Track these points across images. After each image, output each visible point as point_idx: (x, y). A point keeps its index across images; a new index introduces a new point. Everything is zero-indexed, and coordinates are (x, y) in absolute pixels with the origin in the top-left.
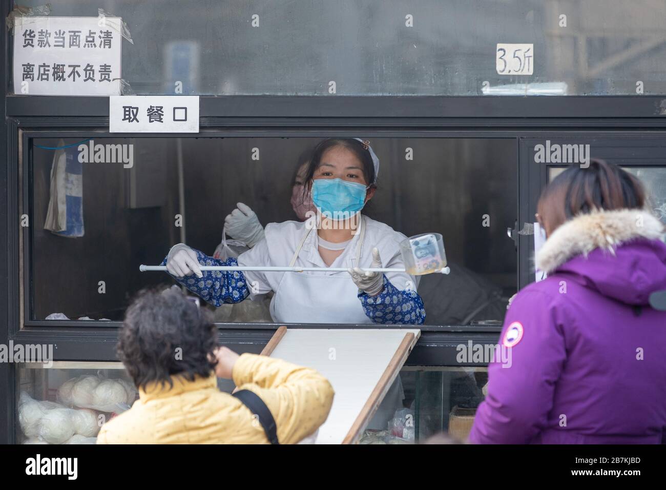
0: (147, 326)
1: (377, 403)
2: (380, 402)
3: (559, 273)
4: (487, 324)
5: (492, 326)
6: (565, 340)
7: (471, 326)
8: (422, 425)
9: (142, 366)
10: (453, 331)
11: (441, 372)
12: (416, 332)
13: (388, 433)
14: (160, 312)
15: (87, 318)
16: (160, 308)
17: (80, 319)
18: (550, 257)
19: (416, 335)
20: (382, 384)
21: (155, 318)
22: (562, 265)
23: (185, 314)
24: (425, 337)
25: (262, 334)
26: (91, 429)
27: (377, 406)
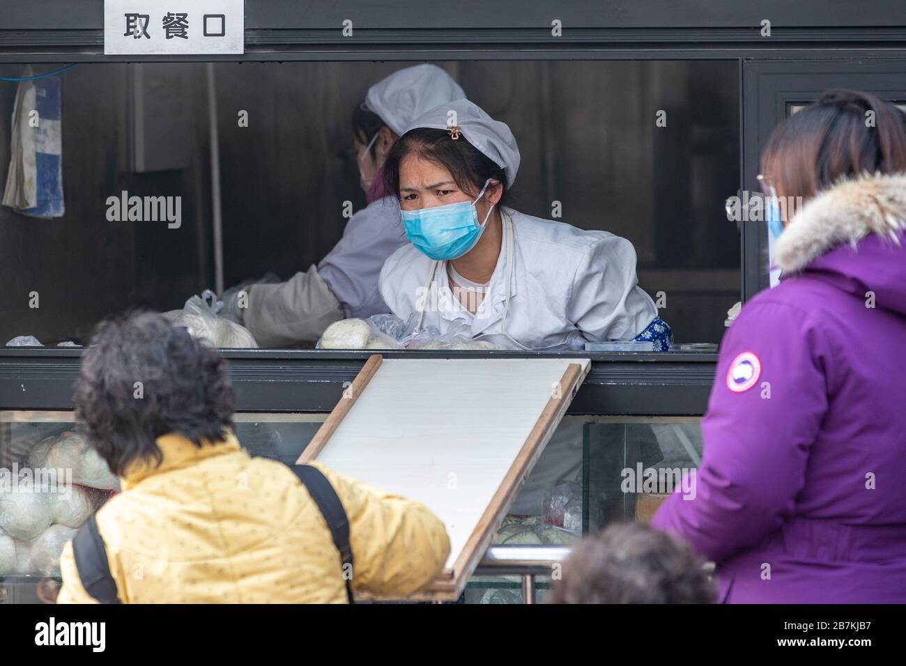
0: (115, 373)
1: (524, 474)
2: (530, 471)
3: (811, 272)
4: (694, 350)
5: (702, 352)
6: (826, 382)
7: (670, 352)
8: (594, 508)
9: (116, 439)
10: (641, 361)
11: (623, 424)
12: (584, 363)
13: (540, 520)
14: (133, 349)
15: (71, 344)
16: (133, 342)
17: (61, 344)
18: (797, 249)
19: (583, 368)
20: (532, 444)
21: (126, 360)
22: (814, 260)
23: (172, 347)
24: (598, 370)
25: (343, 367)
26: (79, 516)
27: (525, 478)
